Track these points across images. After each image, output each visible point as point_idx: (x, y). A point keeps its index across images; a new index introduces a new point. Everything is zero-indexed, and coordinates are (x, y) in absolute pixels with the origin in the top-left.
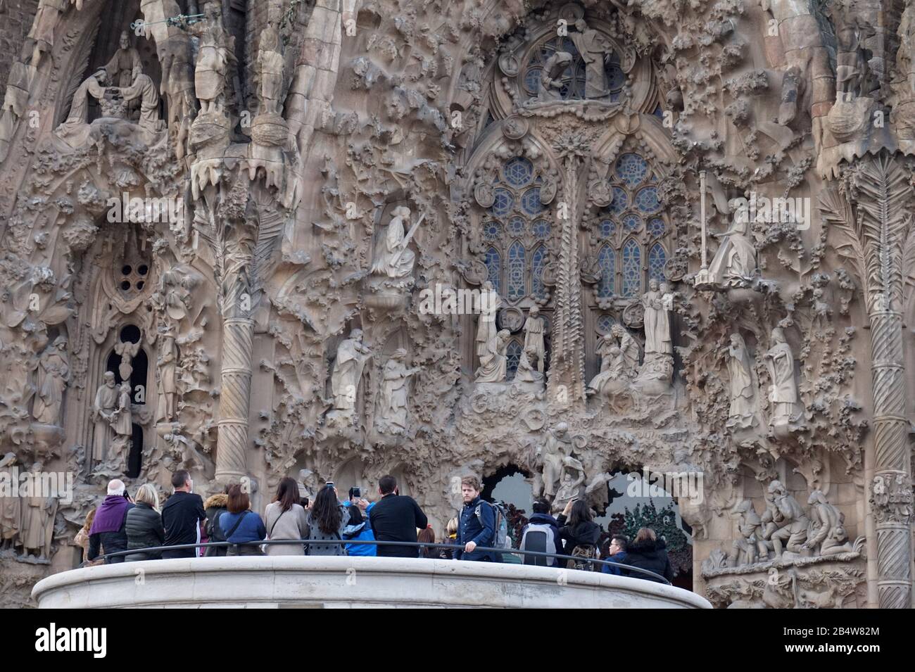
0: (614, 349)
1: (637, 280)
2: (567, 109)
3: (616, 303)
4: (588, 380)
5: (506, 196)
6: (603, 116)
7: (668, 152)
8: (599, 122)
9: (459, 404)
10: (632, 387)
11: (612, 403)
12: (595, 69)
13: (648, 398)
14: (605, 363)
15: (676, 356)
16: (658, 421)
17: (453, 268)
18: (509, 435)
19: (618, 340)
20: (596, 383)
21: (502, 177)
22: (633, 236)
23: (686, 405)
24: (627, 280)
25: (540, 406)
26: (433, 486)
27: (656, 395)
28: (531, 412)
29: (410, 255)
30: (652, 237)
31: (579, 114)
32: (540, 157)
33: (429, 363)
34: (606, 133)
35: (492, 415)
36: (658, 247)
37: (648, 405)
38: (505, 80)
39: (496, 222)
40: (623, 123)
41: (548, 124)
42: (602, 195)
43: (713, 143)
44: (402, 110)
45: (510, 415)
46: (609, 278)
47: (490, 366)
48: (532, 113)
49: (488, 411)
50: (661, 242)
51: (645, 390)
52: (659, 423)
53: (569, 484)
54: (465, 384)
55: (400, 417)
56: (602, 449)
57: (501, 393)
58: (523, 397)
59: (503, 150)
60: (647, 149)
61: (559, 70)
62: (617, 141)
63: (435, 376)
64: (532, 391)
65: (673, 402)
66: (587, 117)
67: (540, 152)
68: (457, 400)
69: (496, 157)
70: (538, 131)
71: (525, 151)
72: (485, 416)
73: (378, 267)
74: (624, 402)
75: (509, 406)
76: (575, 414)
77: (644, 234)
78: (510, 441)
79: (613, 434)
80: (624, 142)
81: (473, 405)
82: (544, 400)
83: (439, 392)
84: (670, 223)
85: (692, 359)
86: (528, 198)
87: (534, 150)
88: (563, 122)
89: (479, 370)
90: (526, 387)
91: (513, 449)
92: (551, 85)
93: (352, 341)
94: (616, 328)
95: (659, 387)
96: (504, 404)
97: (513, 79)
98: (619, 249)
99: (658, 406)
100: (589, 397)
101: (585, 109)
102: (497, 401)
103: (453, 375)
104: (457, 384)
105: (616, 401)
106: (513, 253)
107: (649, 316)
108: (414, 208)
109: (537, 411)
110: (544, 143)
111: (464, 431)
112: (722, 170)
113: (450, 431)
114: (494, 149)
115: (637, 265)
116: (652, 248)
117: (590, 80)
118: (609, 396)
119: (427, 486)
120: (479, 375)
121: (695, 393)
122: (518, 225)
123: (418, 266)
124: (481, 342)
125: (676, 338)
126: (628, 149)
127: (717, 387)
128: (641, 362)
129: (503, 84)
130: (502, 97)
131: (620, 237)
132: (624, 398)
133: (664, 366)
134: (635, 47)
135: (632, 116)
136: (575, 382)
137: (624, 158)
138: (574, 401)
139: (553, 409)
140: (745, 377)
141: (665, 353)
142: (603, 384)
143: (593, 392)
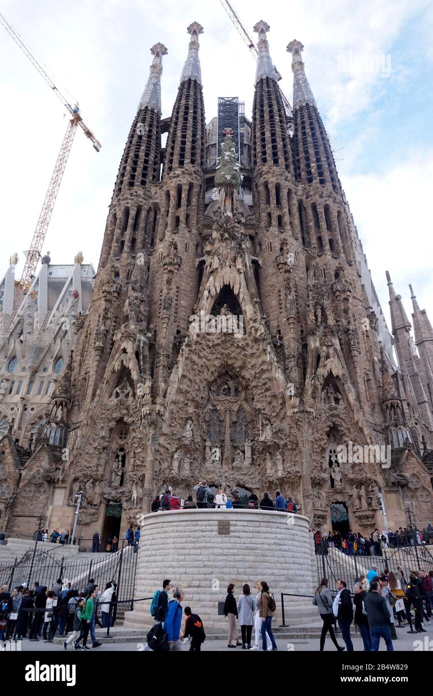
0: (238, 456)
1: (242, 440)
2: (226, 399)
3: (238, 445)
4: (232, 463)
5: (212, 419)
7: (250, 409)
8: (234, 402)
10: (242, 465)
11: (238, 469)
12: (233, 390)
13: (246, 468)
14: (236, 459)
15: (252, 458)
16: (249, 474)
17: (201, 436)
18: (213, 477)
19: (239, 454)
20: (234, 464)
21: (211, 414)
22: (242, 429)
23: (255, 470)
25: (220, 470)
27: (248, 468)
28: (218, 471)
29: (191, 432)
30: (246, 429)
32: (220, 410)
33: (194, 459)
34: (235, 405)
37: (246, 470)
38: (212, 391)
39: (209, 425)
40: (239, 402)
41: (222, 402)
42: (235, 419)
43: (262, 408)
44: (191, 398)
45: (213, 472)
46: (236, 439)
47: (209, 460)
48: (218, 399)
49: (208, 471)
50: (248, 431)
51: (245, 466)
53: (228, 490)
54: (202, 464)
55: (188, 472)
58: (216, 468)
59: (211, 408)
60: (245, 409)
61: (224, 390)
62: (238, 407)
63: (195, 462)
64: (219, 466)
65: (252, 469)
66: (231, 401)
68: (200, 468)
70: (220, 404)
71: (216, 408)
73: (184, 435)
76: (229, 472)
77: (244, 429)
79: (238, 477)
81: (204, 469)
82: (221, 468)
83: (196, 466)
84: (250, 426)
85: (257, 459)
86: (217, 419)
87: (218, 408)
88: (226, 402)
90: (217, 465)
92: (223, 393)
93: (177, 453)
94: (239, 451)
95: (249, 466)
96: (212, 469)
97: (214, 391)
98: (238, 432)
99: (248, 470)
100: (232, 468)
101: (230, 399)
102: (210, 468)
103: (199, 462)
104: (200, 464)
106: (213, 432)
107: (246, 448)
108: (192, 421)
110: (221, 407)
112: (264, 414)
113: (199, 476)
114: (209, 407)
115: (242, 436)
116: (246, 432)
117: (232, 392)
118: (237, 467)
120: (206, 462)
121: (257, 467)
122: (214, 426)
123: (193, 435)
124: (206, 454)
125: (253, 454)
127: (263, 466)
128: (244, 459)
129: (212, 393)
130: (211, 395)
131: (238, 429)
132: (240, 468)
133: (250, 461)
134: (242, 385)
135: (242, 401)
136: (229, 464)
137: (239, 410)
138: (229, 469)
139: (224, 471)
140: (270, 463)
141: (250, 457)
142: (236, 465)
143: (233, 466)
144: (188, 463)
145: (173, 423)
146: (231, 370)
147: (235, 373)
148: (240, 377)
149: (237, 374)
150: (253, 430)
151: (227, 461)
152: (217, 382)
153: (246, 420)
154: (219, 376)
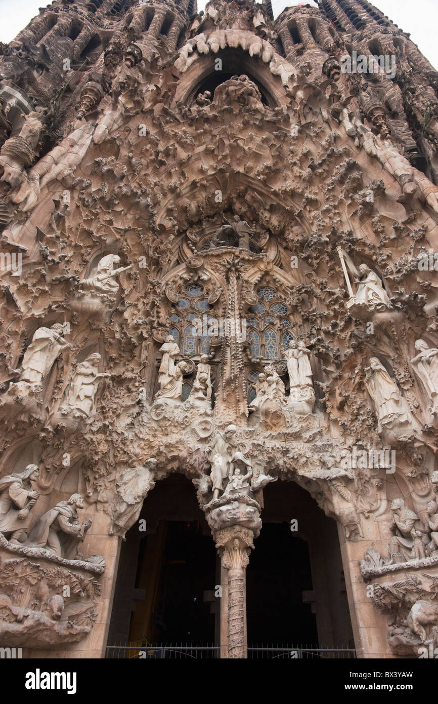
0: (268, 382)
1: (275, 351)
3: (263, 361)
5: (185, 301)
6: (251, 259)
7: (292, 282)
8: (249, 261)
9: (140, 417)
10: (284, 409)
11: (268, 421)
12: (245, 240)
13: (298, 416)
14: (259, 394)
15: (317, 387)
16: (307, 435)
18: (180, 442)
20: (255, 403)
21: (183, 290)
22: (271, 326)
23: (326, 426)
24: (268, 350)
25: (209, 419)
26: (108, 485)
27: (304, 414)
28: (201, 423)
30: (284, 327)
31: (237, 253)
32: (210, 280)
34: (252, 269)
35: (168, 423)
36: (288, 334)
37: (299, 422)
38: (189, 242)
39: (178, 313)
40: (263, 265)
41: (216, 260)
42: (251, 297)
45: (183, 425)
46: (256, 349)
47: (169, 387)
48: (206, 254)
49: (165, 418)
50: (290, 330)
51: (296, 409)
52: (308, 437)
53: (240, 477)
55: (83, 405)
56: (260, 457)
57: (177, 407)
58: (194, 411)
59: (186, 275)
60: (276, 280)
61: (223, 236)
62: (258, 276)
63: (122, 392)
64: (205, 406)
65: (316, 423)
66: (241, 256)
67: (209, 277)
68: (138, 414)
69: (181, 278)
70: (209, 266)
71: (199, 277)
72: (162, 423)
73: (87, 281)
74: (277, 421)
75: (182, 417)
77: (279, 325)
78: (181, 447)
79: (270, 444)
80: (261, 278)
81: (152, 414)
82: (212, 415)
83: (124, 404)
85: (332, 386)
86: (200, 303)
87: (205, 277)
89: (159, 392)
90: (198, 403)
91: (184, 454)
93: (52, 330)
95: (307, 409)
96: (179, 415)
97: (195, 244)
98: (262, 332)
99: (306, 424)
100: (251, 413)
101: (240, 253)
102: (173, 412)
103: (137, 395)
104: (139, 403)
105: (272, 419)
106: (188, 331)
107: (291, 364)
109: (206, 422)
110: (213, 272)
111: (141, 436)
113: (129, 435)
114: (180, 274)
118: (266, 413)
119: (103, 484)
120: (159, 395)
121: (335, 415)
122: (192, 316)
124: (162, 373)
126: (264, 283)
127: (359, 403)
128: (288, 393)
130: (187, 251)
131: (262, 325)
132: (277, 415)
133: (309, 394)
134: (269, 230)
135: (268, 263)
136: (239, 401)
137: (262, 288)
138: (237, 417)
139: (220, 421)
140: (390, 386)
141: (308, 385)
142: (262, 403)
143: (253, 409)
144: (91, 380)
145: (51, 230)
146: (241, 196)
147: (251, 203)
148: (265, 209)
149: (256, 208)
150: (305, 326)
151: (233, 391)
152: (203, 227)
153: (283, 308)
154: (209, 217)
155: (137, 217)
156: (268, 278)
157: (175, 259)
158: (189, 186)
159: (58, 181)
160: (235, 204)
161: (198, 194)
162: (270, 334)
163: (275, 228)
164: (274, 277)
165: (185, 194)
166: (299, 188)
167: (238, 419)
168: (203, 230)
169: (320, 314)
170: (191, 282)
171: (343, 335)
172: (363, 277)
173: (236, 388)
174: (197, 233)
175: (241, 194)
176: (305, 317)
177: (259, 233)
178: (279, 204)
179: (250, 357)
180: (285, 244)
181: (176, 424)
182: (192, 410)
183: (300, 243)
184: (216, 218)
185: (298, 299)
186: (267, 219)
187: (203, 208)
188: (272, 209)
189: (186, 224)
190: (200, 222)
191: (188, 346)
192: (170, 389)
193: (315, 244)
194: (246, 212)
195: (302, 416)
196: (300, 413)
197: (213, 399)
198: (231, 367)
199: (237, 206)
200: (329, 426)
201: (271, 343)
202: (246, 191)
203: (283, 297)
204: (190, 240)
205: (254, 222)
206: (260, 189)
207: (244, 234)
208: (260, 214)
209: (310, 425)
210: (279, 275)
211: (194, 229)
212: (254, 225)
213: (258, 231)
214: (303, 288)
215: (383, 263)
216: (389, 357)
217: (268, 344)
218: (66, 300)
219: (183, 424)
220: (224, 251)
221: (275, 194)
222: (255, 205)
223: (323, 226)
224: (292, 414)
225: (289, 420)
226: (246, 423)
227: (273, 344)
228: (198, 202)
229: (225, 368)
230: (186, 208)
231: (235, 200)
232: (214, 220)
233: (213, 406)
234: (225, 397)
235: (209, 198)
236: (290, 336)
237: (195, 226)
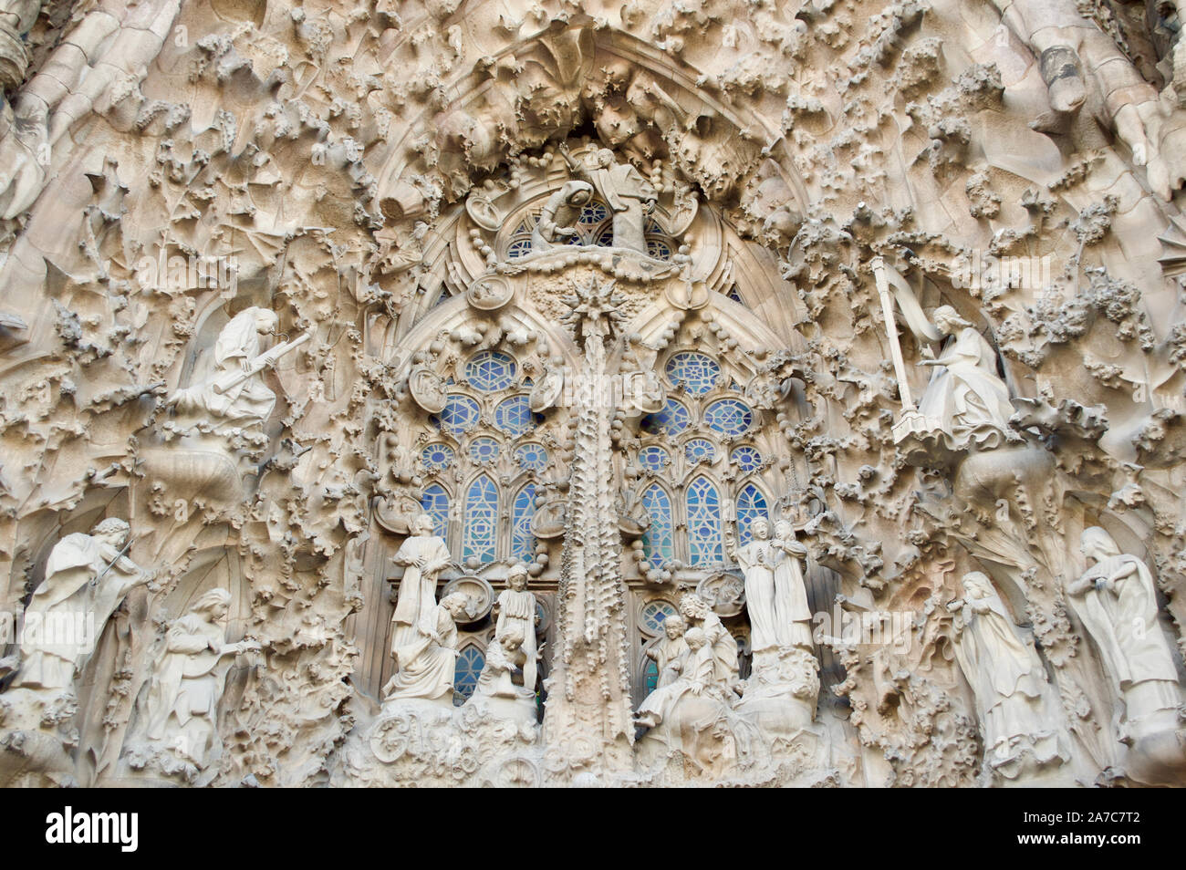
1: (716, 543)
2: (584, 256)
3: (679, 575)
4: (637, 698)
5: (467, 405)
6: (646, 276)
7: (762, 338)
8: (640, 283)
9: (343, 753)
10: (733, 715)
11: (690, 750)
12: (629, 221)
13: (771, 737)
14: (668, 672)
15: (822, 655)
20: (654, 703)
21: (461, 373)
22: (704, 470)
23: (851, 761)
24: (697, 543)
25: (528, 753)
27: (788, 731)
28: (506, 765)
29: (263, 391)
30: (740, 471)
31: (607, 264)
32: (532, 340)
34: (650, 309)
35: (418, 770)
36: (751, 490)
37: (772, 753)
38: (475, 232)
39: (446, 442)
40: (679, 294)
41: (550, 284)
46: (661, 540)
47: (420, 665)
48: (521, 268)
49: (408, 756)
50: (756, 480)
51: (765, 718)
54: (358, 711)
55: (191, 739)
57: (440, 723)
58: (489, 731)
59: (468, 332)
60: (720, 334)
61: (569, 214)
62: (670, 321)
64: (517, 715)
65: (823, 754)
66: (619, 272)
67: (532, 335)
68: (340, 742)
69: (453, 340)
70: (529, 302)
71: (504, 333)
72: (403, 770)
73: (189, 393)
74: (716, 752)
75: (457, 750)
76: (606, 772)
77: (725, 466)
80: (682, 326)
81: (375, 744)
82: (538, 740)
83: (299, 720)
84: (771, 450)
86: (506, 409)
89: (394, 680)
90: (499, 708)
92: (555, 234)
93: (98, 539)
94: (691, 604)
95: (799, 715)
98: (681, 487)
99: (795, 756)
100: (643, 733)
101: (616, 261)
102: (430, 738)
103: (334, 690)
104: (340, 711)
106: (475, 493)
107: (757, 586)
109: (520, 763)
110: (541, 319)
114: (450, 328)
115: (715, 519)
116: (740, 489)
117: (622, 234)
118: (684, 733)
120: (394, 689)
121: (875, 728)
122: (485, 450)
124: (401, 624)
126: (686, 343)
127: (935, 698)
128: (745, 669)
129: (471, 239)
130: (469, 258)
131: (679, 469)
132: (715, 735)
133: (803, 673)
134: (696, 187)
135: (695, 284)
136: (609, 699)
137: (679, 357)
138: (606, 744)
139: (558, 757)
140: (1016, 655)
141: (800, 646)
142: (671, 705)
143: (649, 721)
144: (208, 663)
145: (85, 262)
146: (616, 93)
147: (645, 113)
148: (684, 130)
149: (661, 126)
150: (799, 467)
151: (593, 673)
152: (514, 183)
153: (739, 413)
154: (529, 152)
155: (320, 194)
156: (695, 328)
157: (437, 282)
158: (471, 75)
159: (100, 115)
160: (601, 113)
161: (493, 97)
162: (702, 493)
163: (712, 184)
164: (713, 327)
165: (459, 99)
166: (772, 76)
167: (609, 749)
168: (514, 191)
169: (830, 446)
170: (484, 346)
171: (892, 506)
172: (944, 342)
173: (601, 664)
174: (495, 202)
175: (616, 87)
176: (795, 444)
177: (672, 194)
178: (721, 116)
179: (644, 565)
180: (742, 227)
181: (440, 771)
182: (482, 729)
183: (780, 231)
184: (548, 155)
185: (780, 392)
186: (691, 157)
187: (509, 132)
188: (706, 129)
189: (464, 179)
190: (504, 170)
191: (474, 536)
192: (426, 673)
193: (814, 244)
194: (633, 136)
195: (782, 736)
196: (777, 730)
197: (541, 694)
198: (586, 606)
199: (608, 118)
200: (859, 760)
201: (704, 520)
202: (630, 77)
203: (740, 381)
204: (476, 226)
205: (658, 162)
206: (668, 74)
207: (626, 201)
208: (671, 141)
209: (807, 759)
210: (725, 316)
211: (489, 189)
212: (657, 170)
213: (669, 188)
214: (789, 362)
215: (997, 305)
216: (1016, 568)
217: (697, 523)
218: (131, 451)
219: (458, 770)
220: (571, 258)
221: (709, 88)
222: (659, 116)
223: (838, 191)
224: (755, 732)
225: (747, 749)
226: (630, 760)
227: (711, 523)
228: (495, 119)
229: (569, 608)
230: (462, 138)
231: (600, 104)
232: (543, 162)
233: (540, 715)
234: (571, 690)
235: (526, 102)
236: (758, 496)
237: (489, 183)
